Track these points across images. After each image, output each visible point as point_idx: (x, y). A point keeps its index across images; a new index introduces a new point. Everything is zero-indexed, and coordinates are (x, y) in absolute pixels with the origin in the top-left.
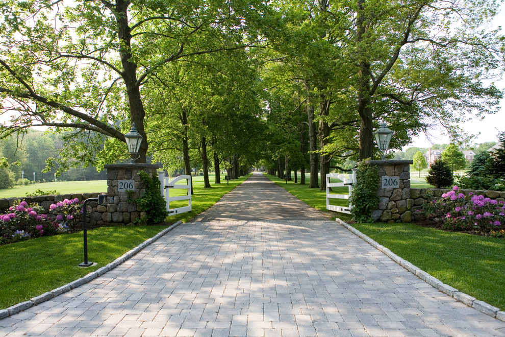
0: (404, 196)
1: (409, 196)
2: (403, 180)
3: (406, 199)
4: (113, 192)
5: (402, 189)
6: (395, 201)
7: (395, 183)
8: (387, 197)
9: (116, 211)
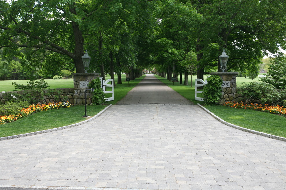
0: (233, 92)
1: (236, 92)
2: (232, 83)
3: (234, 93)
4: (77, 88)
5: (232, 88)
6: (227, 94)
7: (228, 85)
8: (223, 92)
9: (79, 98)
